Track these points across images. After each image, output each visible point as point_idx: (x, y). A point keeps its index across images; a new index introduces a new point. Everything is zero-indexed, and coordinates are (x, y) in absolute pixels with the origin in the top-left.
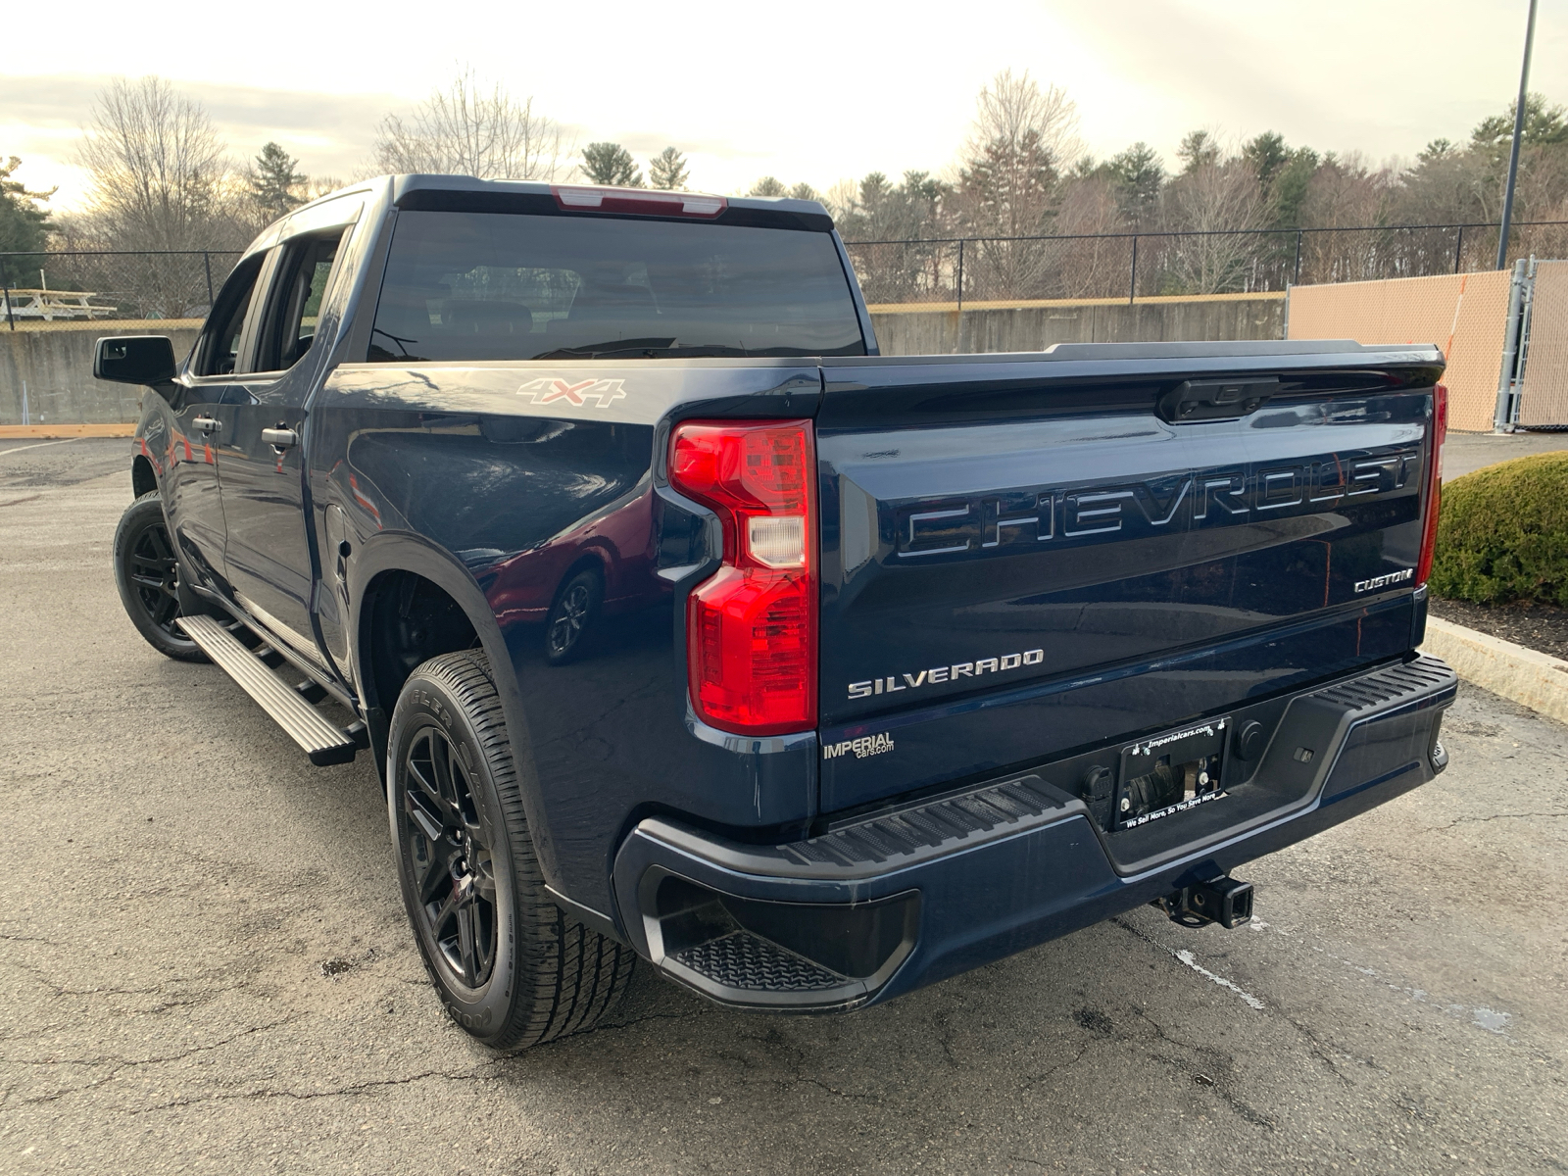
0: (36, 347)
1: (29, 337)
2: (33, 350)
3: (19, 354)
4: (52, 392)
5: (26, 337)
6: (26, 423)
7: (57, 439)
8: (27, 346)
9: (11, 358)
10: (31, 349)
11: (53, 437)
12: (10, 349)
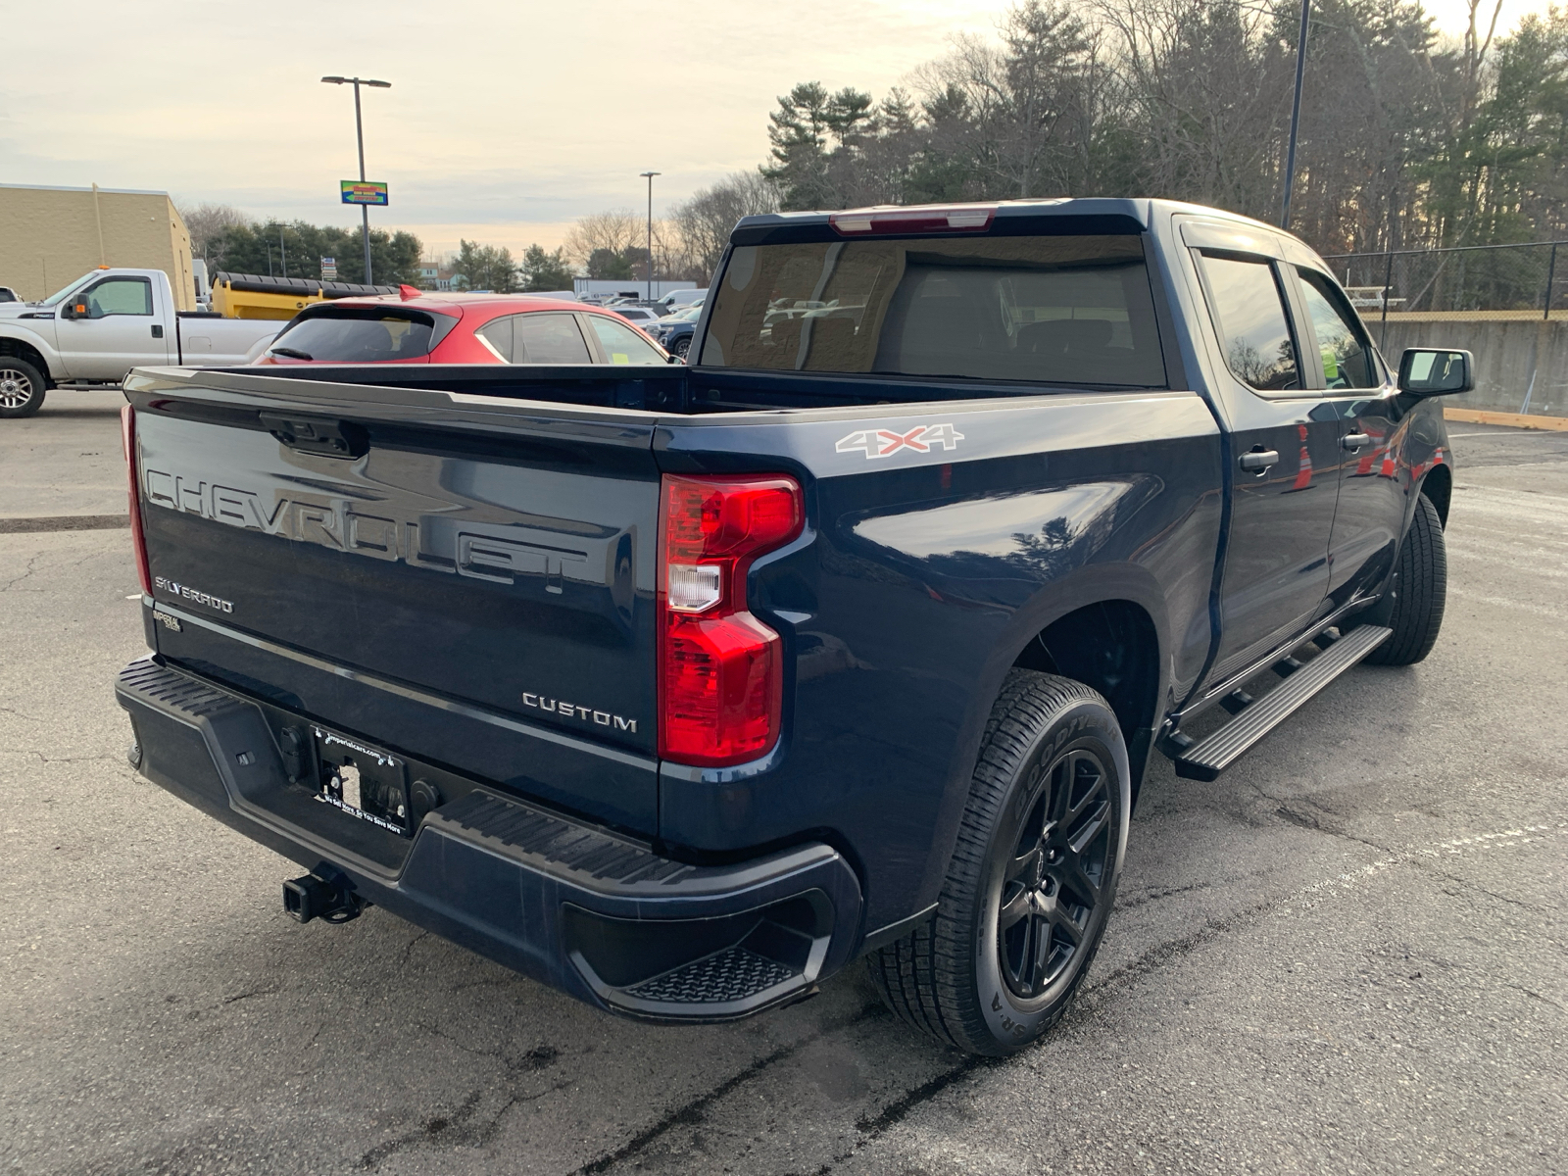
0: (1561, 336)
1: (1556, 328)
2: (1557, 339)
3: (1543, 340)
4: (1563, 383)
5: (1554, 327)
6: (1524, 412)
7: (1536, 429)
8: (1552, 335)
9: (1535, 347)
10: (1555, 338)
11: (1532, 427)
12: (1536, 338)
